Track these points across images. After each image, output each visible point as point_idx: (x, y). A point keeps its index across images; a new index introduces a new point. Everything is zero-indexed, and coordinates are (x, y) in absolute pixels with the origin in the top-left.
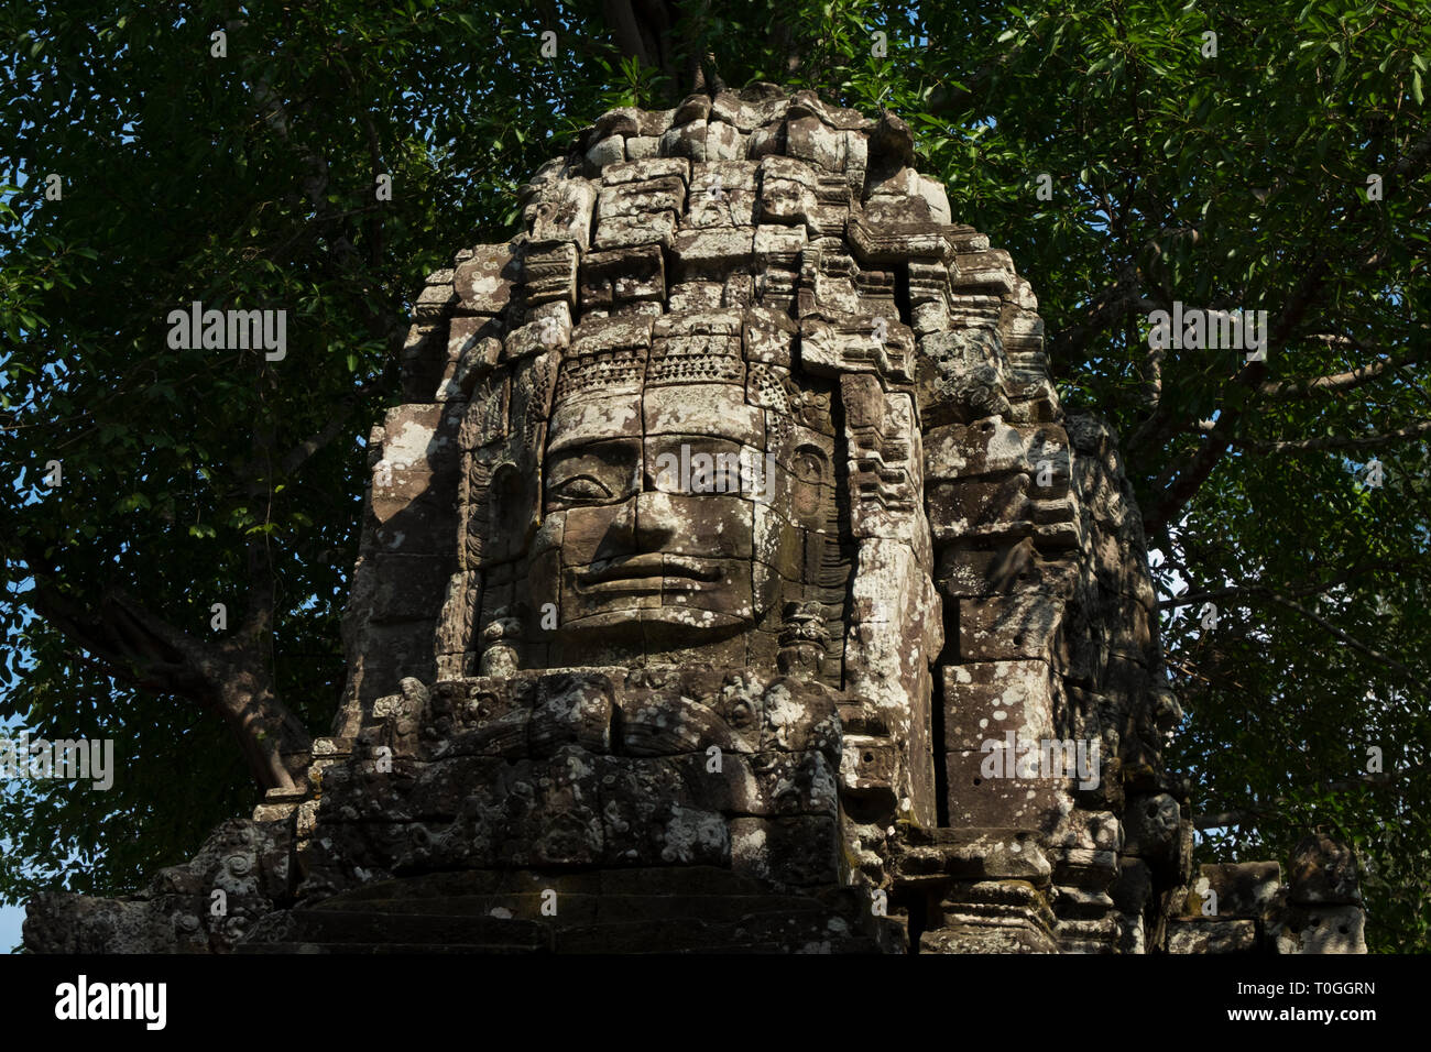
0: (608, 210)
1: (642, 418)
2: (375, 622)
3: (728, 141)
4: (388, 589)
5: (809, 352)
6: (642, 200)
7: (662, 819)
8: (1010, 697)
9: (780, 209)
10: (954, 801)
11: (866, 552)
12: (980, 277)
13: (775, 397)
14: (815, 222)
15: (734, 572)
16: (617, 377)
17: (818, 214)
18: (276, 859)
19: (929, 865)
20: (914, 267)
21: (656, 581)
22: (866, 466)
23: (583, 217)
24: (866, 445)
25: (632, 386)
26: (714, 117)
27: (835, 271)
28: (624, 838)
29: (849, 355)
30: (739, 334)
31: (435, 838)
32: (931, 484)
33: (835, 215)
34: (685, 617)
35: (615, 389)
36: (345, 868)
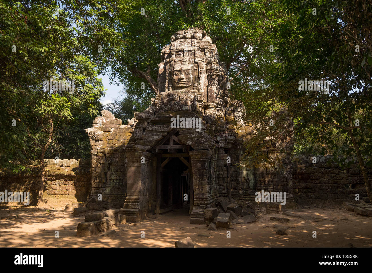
0: (178, 45)
1: (181, 68)
2: (160, 83)
3: (189, 35)
4: (161, 80)
5: (196, 61)
6: (181, 44)
7: (183, 107)
8: (213, 89)
9: (193, 45)
10: (208, 98)
11: (200, 78)
12: (212, 49)
13: (192, 65)
14: (196, 46)
15: (189, 81)
16: (179, 64)
17: (197, 45)
18: (154, 109)
19: (206, 105)
20: (205, 49)
21: (183, 83)
22: (200, 70)
23: (176, 46)
24: (201, 68)
25: (180, 64)
26: (188, 33)
27: (198, 50)
28: (180, 109)
29: (199, 60)
30: (189, 59)
31: (166, 108)
32: (207, 70)
33: (198, 45)
34: (185, 86)
35: (179, 65)
36: (159, 110)
